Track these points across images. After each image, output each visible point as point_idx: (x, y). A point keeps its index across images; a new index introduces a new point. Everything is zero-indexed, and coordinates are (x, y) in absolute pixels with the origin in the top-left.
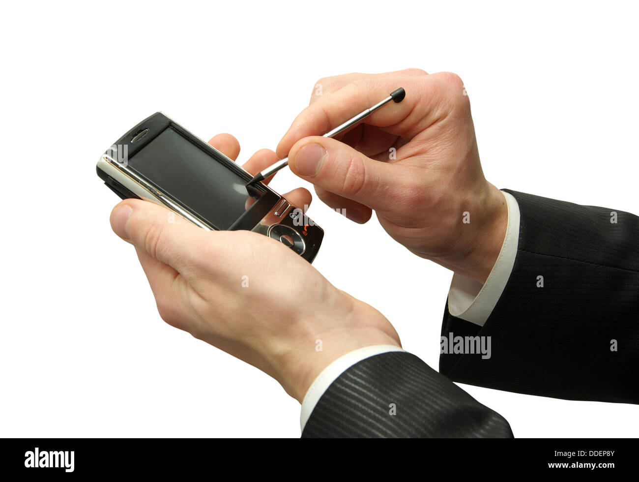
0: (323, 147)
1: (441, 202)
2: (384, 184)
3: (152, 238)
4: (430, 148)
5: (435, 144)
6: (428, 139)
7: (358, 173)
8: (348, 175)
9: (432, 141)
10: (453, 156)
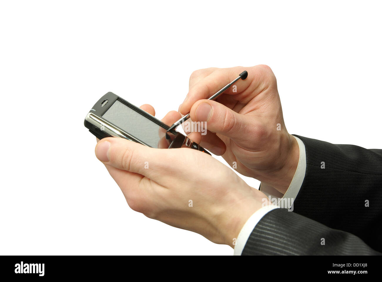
0: (210, 105)
1: (271, 135)
2: (244, 124)
3: (127, 157)
4: (261, 106)
5: (263, 103)
6: (259, 101)
7: (231, 117)
8: (226, 119)
9: (261, 102)
10: (273, 109)
